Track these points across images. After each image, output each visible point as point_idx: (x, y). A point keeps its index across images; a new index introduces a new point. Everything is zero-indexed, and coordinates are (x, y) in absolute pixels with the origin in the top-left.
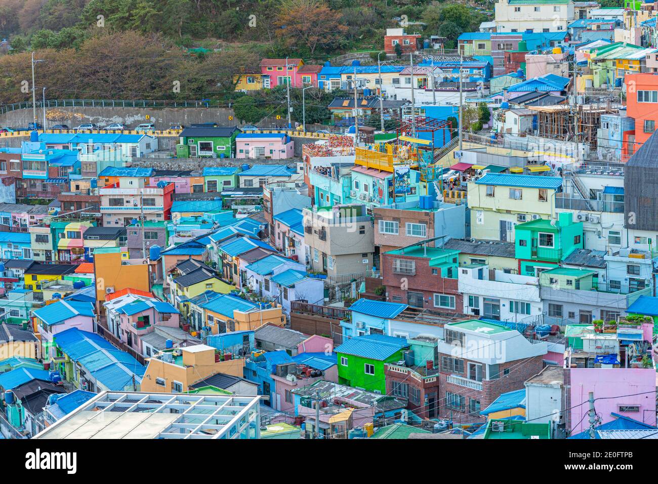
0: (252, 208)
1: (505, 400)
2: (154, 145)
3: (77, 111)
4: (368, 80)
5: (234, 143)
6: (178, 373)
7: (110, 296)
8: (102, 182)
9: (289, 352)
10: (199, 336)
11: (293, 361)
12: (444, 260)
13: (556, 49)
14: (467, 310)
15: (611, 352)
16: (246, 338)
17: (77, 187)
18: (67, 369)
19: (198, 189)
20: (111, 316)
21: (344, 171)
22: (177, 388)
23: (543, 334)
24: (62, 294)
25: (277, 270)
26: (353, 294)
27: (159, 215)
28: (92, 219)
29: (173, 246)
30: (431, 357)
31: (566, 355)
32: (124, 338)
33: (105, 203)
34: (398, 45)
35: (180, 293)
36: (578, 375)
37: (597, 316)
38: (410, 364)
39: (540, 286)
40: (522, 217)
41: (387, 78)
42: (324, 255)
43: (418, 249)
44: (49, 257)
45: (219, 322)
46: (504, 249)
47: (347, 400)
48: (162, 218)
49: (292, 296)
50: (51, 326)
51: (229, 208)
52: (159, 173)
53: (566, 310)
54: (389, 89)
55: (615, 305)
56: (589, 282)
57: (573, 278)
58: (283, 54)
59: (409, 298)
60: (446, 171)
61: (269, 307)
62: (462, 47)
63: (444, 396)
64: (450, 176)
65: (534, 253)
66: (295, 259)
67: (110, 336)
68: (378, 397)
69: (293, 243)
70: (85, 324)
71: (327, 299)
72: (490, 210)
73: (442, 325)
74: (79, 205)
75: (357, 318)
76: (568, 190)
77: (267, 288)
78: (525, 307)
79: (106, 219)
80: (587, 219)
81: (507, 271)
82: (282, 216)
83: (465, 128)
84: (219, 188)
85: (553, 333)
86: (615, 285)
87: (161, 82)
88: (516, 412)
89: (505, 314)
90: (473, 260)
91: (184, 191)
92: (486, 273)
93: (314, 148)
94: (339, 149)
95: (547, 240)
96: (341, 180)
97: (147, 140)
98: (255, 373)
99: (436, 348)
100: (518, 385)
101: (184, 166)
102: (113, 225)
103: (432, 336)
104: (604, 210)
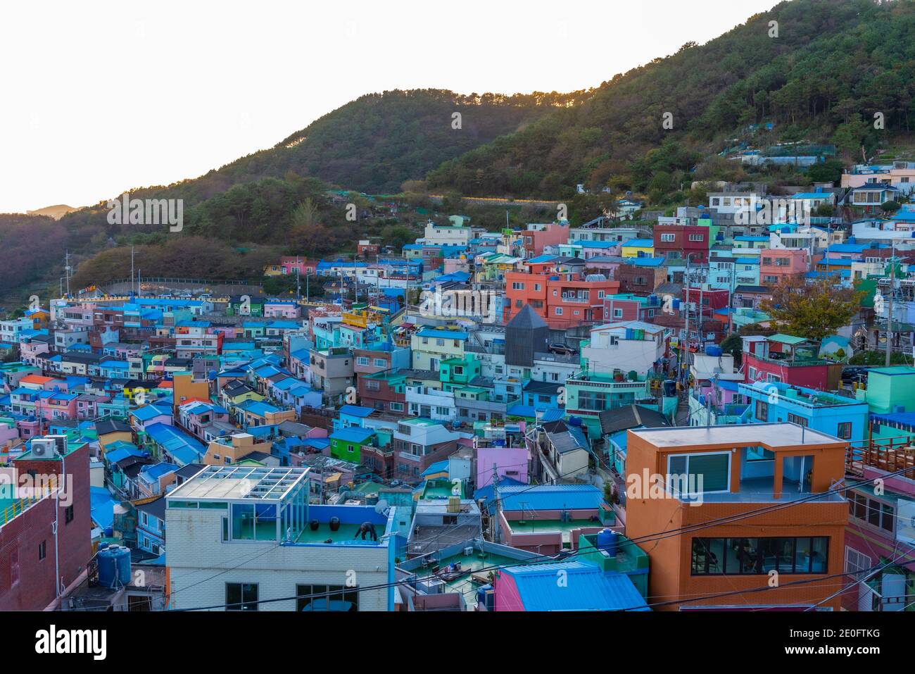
0: (275, 348)
1: (434, 467)
2: (211, 307)
3: (161, 285)
4: (348, 271)
5: (263, 308)
6: (229, 451)
7: (183, 402)
8: (177, 330)
9: (300, 438)
10: (242, 428)
11: (302, 444)
12: (396, 382)
13: (462, 256)
14: (411, 412)
15: (501, 438)
16: (272, 429)
17: (161, 333)
18: (153, 449)
19: (240, 336)
20: (184, 415)
21: (335, 326)
22: (228, 461)
23: (456, 427)
24: (151, 401)
25: (293, 386)
26: (341, 402)
27: (214, 351)
28: (170, 353)
29: (223, 371)
30: (389, 441)
31: (474, 440)
32: (192, 429)
33: (179, 344)
34: (366, 251)
35: (229, 401)
36: (482, 453)
37: (489, 416)
38: (376, 445)
39: (455, 398)
40: (444, 356)
41: (360, 270)
42: (322, 378)
43: (381, 374)
44: (140, 376)
45: (255, 419)
46: (433, 375)
47: (337, 468)
48: (216, 353)
49: (302, 403)
50: (143, 421)
51: (259, 347)
52: (214, 325)
53: (470, 412)
54: (361, 277)
55: (500, 410)
56: (484, 396)
57: (475, 394)
58: (294, 253)
59: (375, 404)
60: (398, 327)
61: (287, 410)
62: (405, 253)
63: (397, 464)
64: (400, 331)
65: (451, 378)
66: (304, 380)
67: (183, 428)
68: (356, 465)
69: (302, 370)
70: (167, 420)
71: (324, 405)
72: (425, 352)
73: (396, 422)
74: (161, 344)
75: (343, 417)
76: (472, 340)
77: (286, 398)
78: (444, 411)
79: (179, 353)
80: (483, 358)
81: (435, 389)
82: (296, 353)
83: (409, 302)
84: (253, 335)
85: (462, 427)
86: (499, 398)
87: (217, 268)
88: (443, 474)
89: (434, 415)
90: (414, 382)
91: (231, 336)
92: (422, 390)
93: (316, 311)
94: (332, 313)
95: (459, 370)
96: (333, 332)
97: (207, 304)
98: (278, 451)
99: (392, 436)
100: (444, 457)
101: (230, 321)
102: (184, 357)
103: (389, 428)
104: (493, 353)
